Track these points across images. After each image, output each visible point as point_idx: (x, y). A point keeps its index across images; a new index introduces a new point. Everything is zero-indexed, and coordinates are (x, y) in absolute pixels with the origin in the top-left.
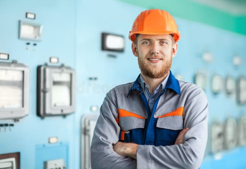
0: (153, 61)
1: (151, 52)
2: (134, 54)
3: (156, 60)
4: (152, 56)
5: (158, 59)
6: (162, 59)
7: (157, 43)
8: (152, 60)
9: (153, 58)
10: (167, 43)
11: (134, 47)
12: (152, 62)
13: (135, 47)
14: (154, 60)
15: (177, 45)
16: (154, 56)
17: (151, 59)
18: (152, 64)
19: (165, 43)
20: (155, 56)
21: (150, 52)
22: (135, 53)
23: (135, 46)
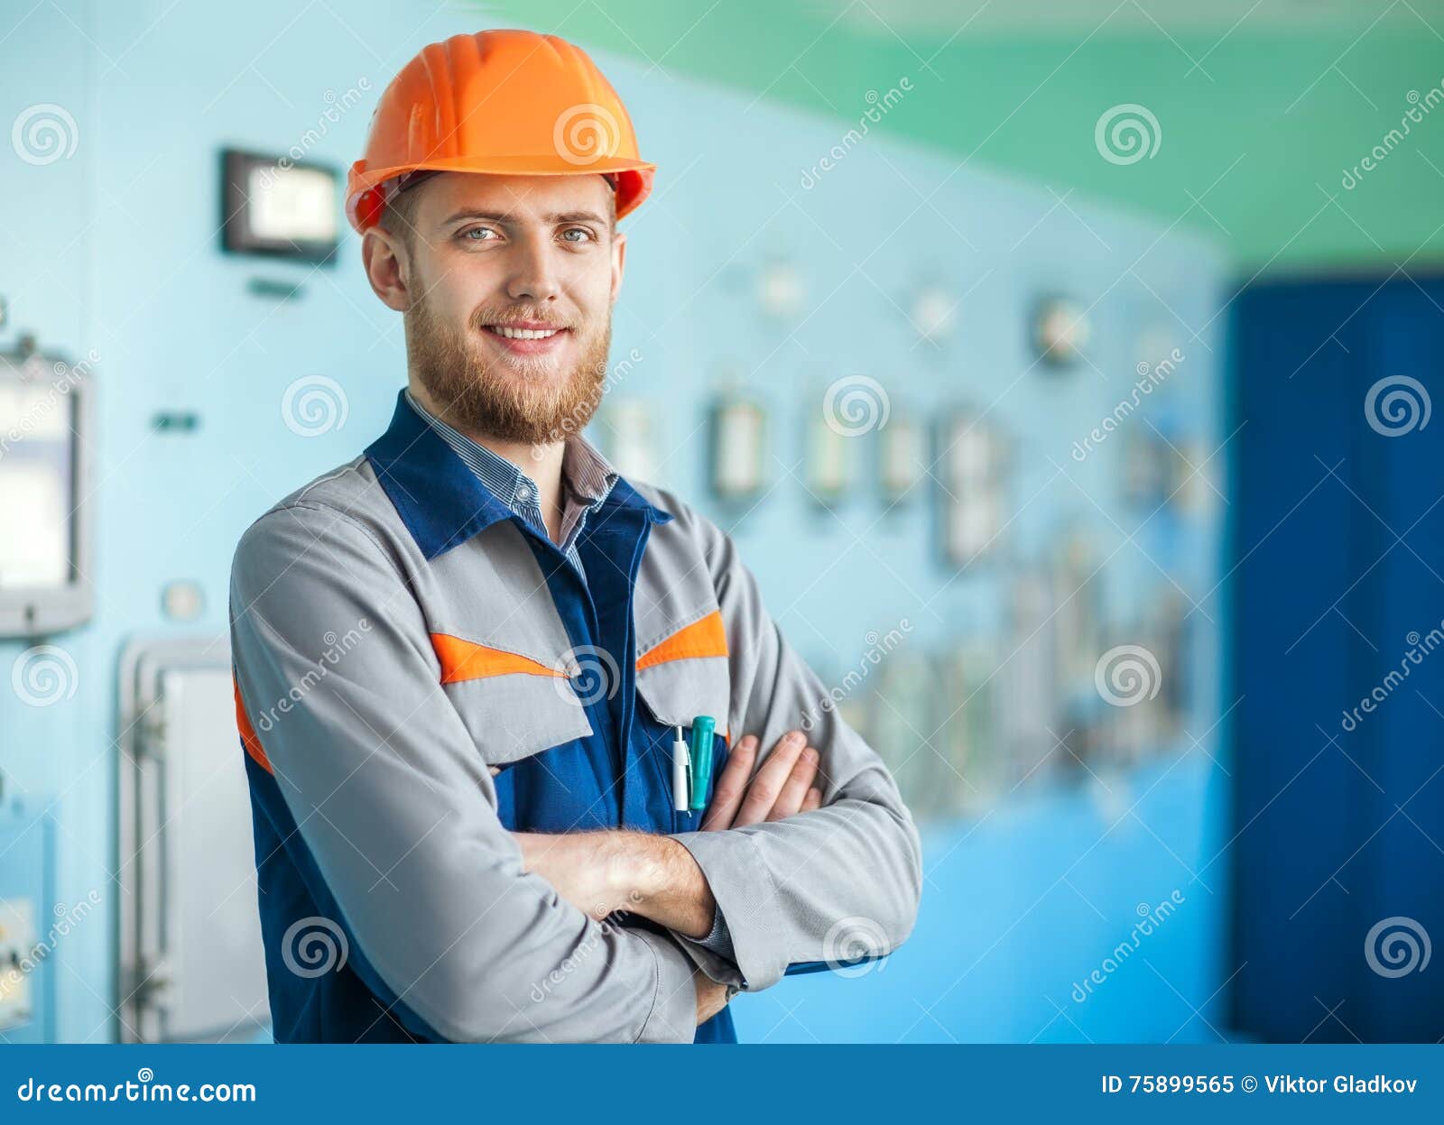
0: (520, 345)
1: (516, 292)
2: (383, 294)
3: (540, 334)
4: (520, 314)
5: (548, 333)
6: (568, 330)
7: (544, 236)
8: (519, 334)
9: (525, 326)
10: (593, 238)
11: (379, 257)
12: (511, 346)
13: (387, 256)
14: (528, 334)
15: (622, 246)
16: (528, 312)
17: (509, 333)
18: (517, 362)
19: (583, 237)
20: (536, 316)
21: (504, 289)
22: (393, 290)
23: (387, 248)
